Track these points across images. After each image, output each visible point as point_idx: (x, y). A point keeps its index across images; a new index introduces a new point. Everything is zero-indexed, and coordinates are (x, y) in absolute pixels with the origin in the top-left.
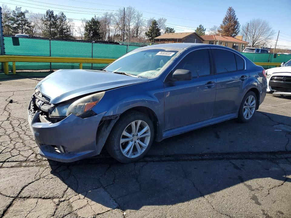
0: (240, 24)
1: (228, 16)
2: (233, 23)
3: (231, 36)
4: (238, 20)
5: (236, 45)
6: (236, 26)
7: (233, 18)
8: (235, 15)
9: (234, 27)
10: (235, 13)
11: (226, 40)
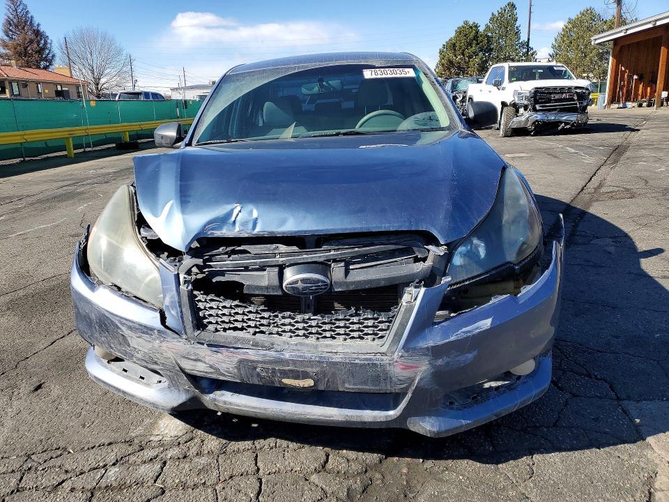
0: (50, 38)
1: (11, 16)
2: (30, 35)
3: (38, 67)
4: (42, 29)
5: (64, 89)
6: (43, 42)
7: (26, 22)
8: (29, 15)
9: (38, 45)
10: (29, 9)
11: (34, 77)
